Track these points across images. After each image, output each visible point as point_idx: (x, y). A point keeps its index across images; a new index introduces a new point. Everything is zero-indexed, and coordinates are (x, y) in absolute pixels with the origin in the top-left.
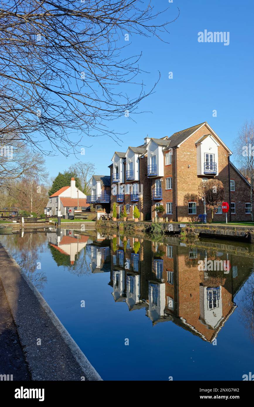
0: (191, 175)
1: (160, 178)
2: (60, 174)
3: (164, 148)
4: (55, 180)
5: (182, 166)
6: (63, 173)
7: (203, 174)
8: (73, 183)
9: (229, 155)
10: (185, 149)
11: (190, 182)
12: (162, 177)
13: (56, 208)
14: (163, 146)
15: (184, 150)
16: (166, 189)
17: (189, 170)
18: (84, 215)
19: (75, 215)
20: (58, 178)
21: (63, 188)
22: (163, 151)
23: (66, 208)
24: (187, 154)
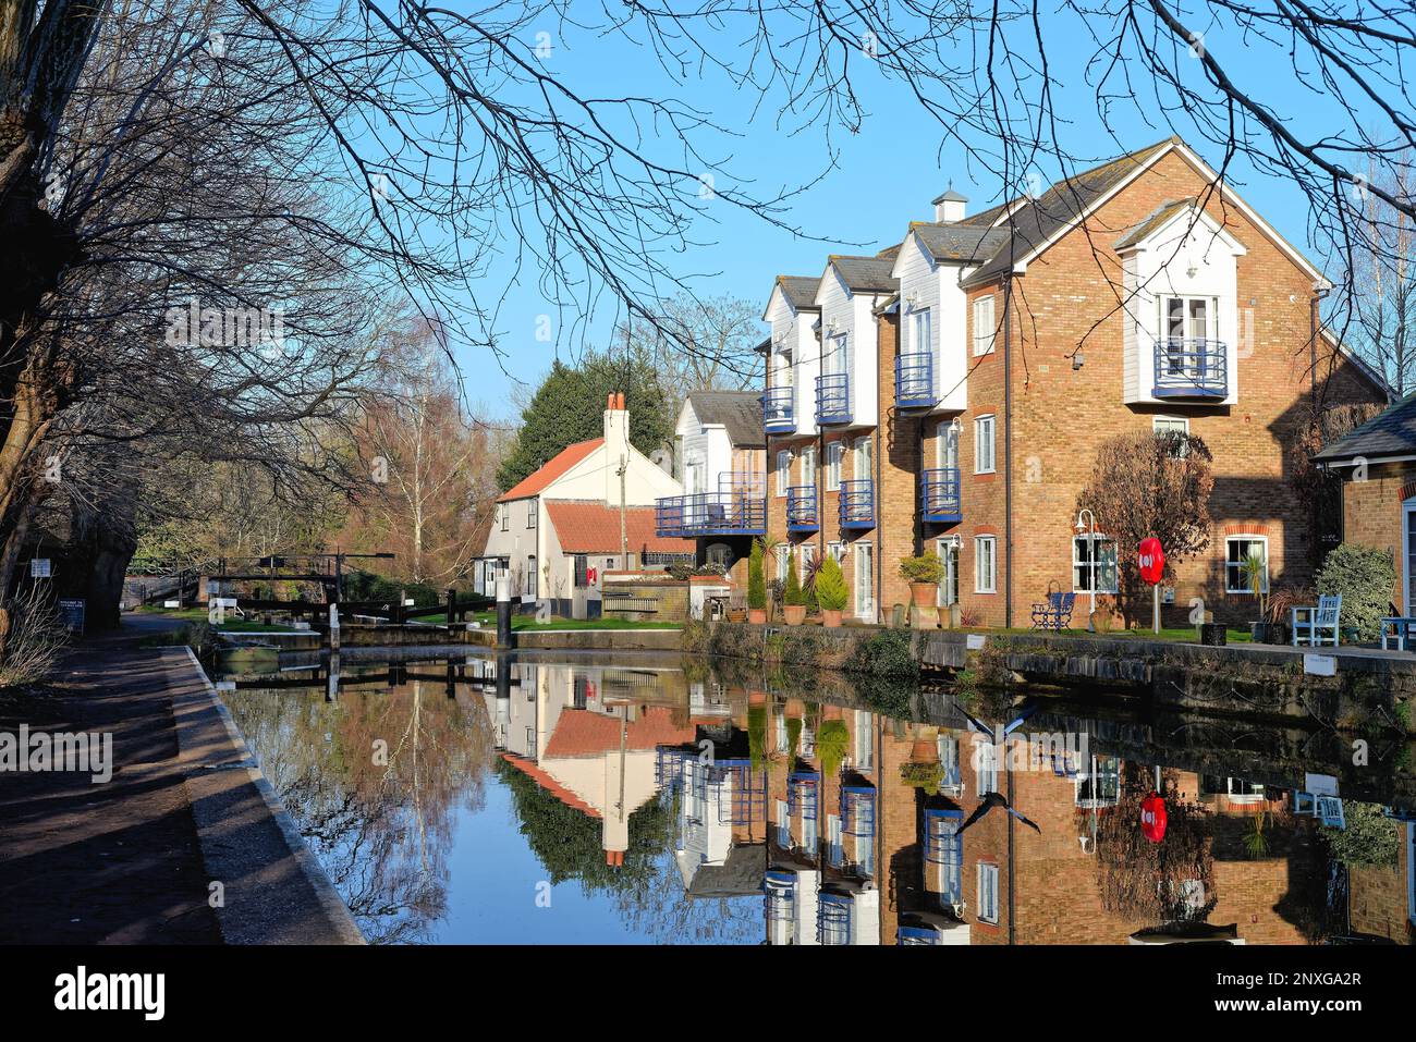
0: (1089, 403)
1: (951, 415)
2: (559, 371)
3: (969, 271)
4: (535, 404)
5: (1037, 360)
6: (573, 362)
7: (1146, 397)
8: (617, 422)
9: (1317, 291)
10: (1056, 278)
11: (1086, 438)
12: (958, 413)
13: (531, 557)
14: (962, 263)
15: (1053, 285)
16: (977, 472)
17: (1078, 380)
18: (643, 596)
19: (606, 595)
20: (545, 395)
21: (571, 448)
22: (961, 284)
23: (572, 559)
24: (1070, 304)
